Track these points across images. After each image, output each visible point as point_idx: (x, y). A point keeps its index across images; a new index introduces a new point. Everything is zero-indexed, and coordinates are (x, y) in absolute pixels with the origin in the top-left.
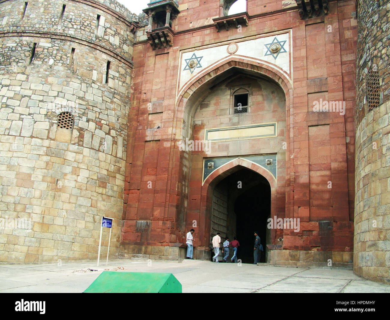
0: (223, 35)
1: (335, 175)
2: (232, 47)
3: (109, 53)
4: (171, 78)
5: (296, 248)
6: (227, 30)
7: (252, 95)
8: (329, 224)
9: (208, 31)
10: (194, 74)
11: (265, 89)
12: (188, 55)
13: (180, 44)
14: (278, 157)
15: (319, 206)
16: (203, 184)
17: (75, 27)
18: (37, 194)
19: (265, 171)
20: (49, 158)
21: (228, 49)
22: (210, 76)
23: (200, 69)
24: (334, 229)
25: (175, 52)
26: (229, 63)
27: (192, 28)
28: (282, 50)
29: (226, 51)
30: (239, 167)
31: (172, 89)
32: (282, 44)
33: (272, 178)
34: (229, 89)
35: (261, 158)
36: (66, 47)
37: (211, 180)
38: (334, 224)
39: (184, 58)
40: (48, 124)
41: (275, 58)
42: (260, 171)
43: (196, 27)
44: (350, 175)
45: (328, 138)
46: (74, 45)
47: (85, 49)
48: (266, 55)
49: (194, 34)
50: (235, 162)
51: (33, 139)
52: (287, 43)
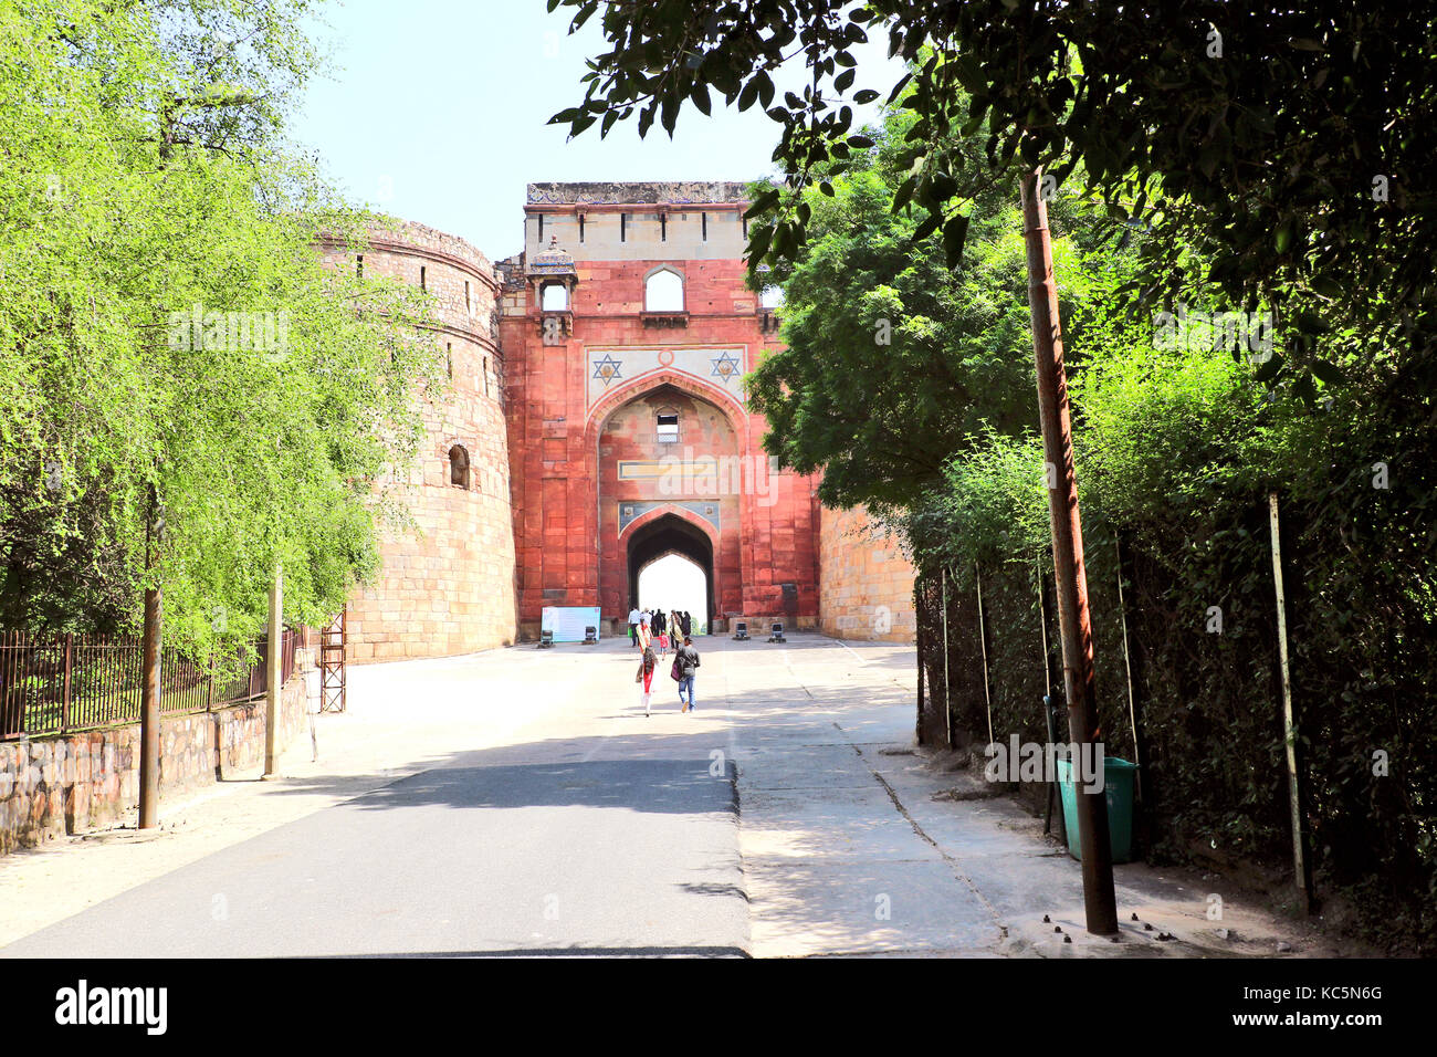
0: (651, 335)
1: (801, 533)
2: (666, 356)
3: (486, 345)
4: (574, 387)
5: (759, 614)
6: (658, 329)
7: (683, 417)
8: (794, 588)
9: (628, 324)
10: (611, 386)
11: (702, 412)
12: (597, 356)
13: (584, 337)
14: (720, 505)
15: (783, 568)
16: (619, 537)
17: (444, 306)
18: (446, 564)
19: (704, 522)
20: (450, 513)
21: (659, 356)
22: (634, 391)
23: (619, 381)
24: (799, 593)
25: (578, 347)
26: (662, 379)
27: (601, 314)
28: (735, 372)
29: (657, 359)
30: (669, 517)
31: (577, 405)
32: (734, 362)
33: (713, 531)
34: (651, 406)
35: (698, 504)
36: (439, 342)
37: (631, 532)
38: (798, 587)
39: (592, 359)
40: (440, 464)
41: (726, 381)
42: (697, 522)
43: (608, 313)
44: (815, 534)
45: (791, 490)
46: (450, 338)
47: (463, 343)
48: (713, 375)
49: (606, 325)
50: (664, 509)
51: (428, 488)
52: (741, 363)
